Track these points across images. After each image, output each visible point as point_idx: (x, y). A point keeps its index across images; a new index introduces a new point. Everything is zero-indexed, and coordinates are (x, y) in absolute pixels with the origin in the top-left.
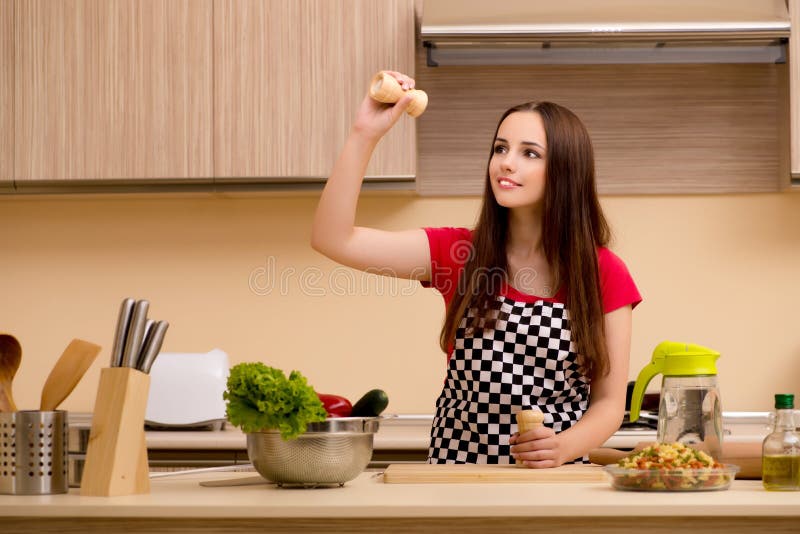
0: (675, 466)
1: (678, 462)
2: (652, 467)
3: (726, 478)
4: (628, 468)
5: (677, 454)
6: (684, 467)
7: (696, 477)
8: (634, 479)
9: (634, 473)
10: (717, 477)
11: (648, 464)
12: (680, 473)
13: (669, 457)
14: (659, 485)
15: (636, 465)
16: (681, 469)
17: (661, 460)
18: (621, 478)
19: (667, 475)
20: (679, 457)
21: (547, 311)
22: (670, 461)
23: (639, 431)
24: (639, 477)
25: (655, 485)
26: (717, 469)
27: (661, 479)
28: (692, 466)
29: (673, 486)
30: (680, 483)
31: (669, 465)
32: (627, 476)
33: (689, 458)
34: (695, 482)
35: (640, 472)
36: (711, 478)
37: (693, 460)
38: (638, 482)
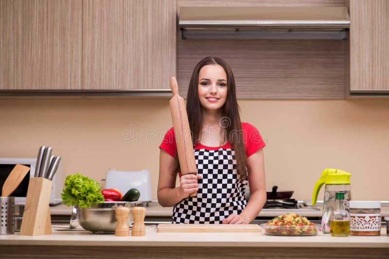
0: (292, 224)
1: (294, 223)
2: (282, 225)
3: (315, 230)
4: (271, 225)
5: (293, 219)
6: (296, 225)
7: (301, 230)
8: (274, 230)
9: (273, 227)
10: (311, 230)
11: (280, 223)
12: (294, 227)
13: (289, 220)
14: (285, 233)
15: (274, 224)
16: (294, 226)
17: (286, 222)
18: (268, 230)
19: (288, 228)
20: (294, 220)
21: (225, 153)
22: (289, 222)
23: (278, 209)
24: (275, 229)
25: (283, 233)
26: (311, 226)
27: (286, 230)
28: (300, 224)
29: (291, 234)
30: (294, 232)
31: (289, 224)
32: (270, 229)
33: (299, 221)
34: (301, 232)
35: (276, 227)
36: (308, 230)
37: (301, 222)
38: (275, 231)
